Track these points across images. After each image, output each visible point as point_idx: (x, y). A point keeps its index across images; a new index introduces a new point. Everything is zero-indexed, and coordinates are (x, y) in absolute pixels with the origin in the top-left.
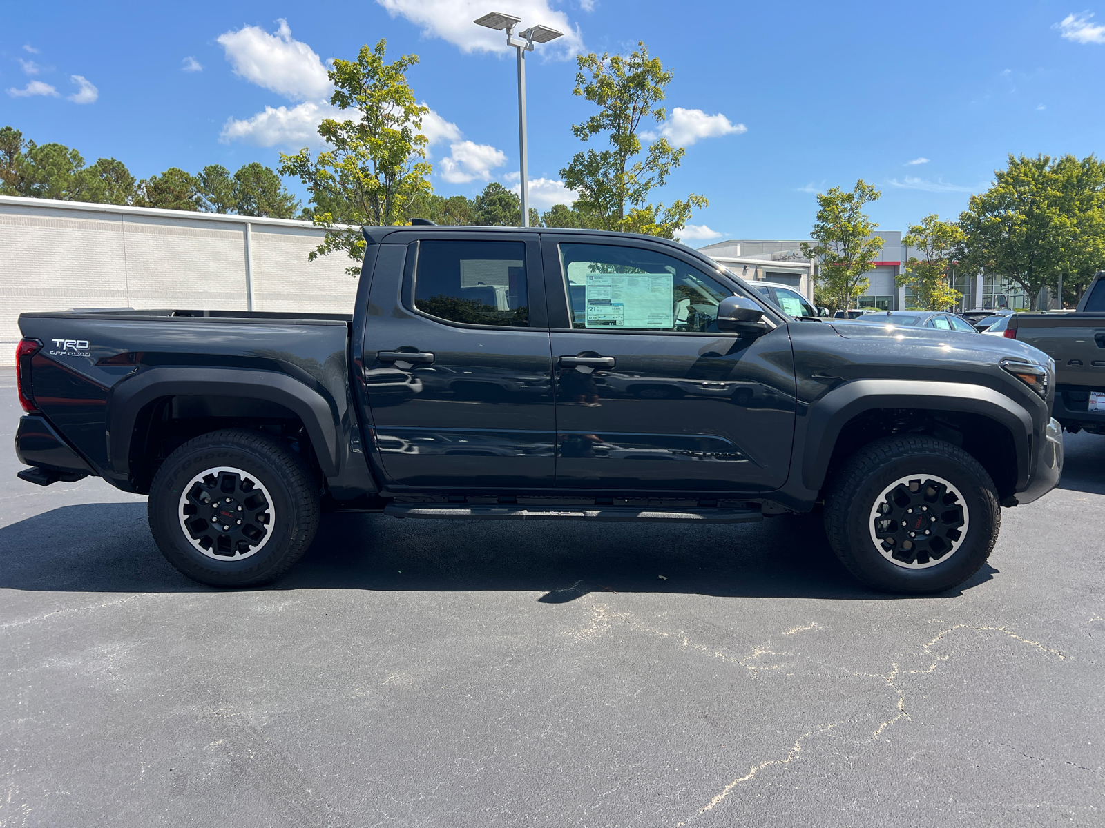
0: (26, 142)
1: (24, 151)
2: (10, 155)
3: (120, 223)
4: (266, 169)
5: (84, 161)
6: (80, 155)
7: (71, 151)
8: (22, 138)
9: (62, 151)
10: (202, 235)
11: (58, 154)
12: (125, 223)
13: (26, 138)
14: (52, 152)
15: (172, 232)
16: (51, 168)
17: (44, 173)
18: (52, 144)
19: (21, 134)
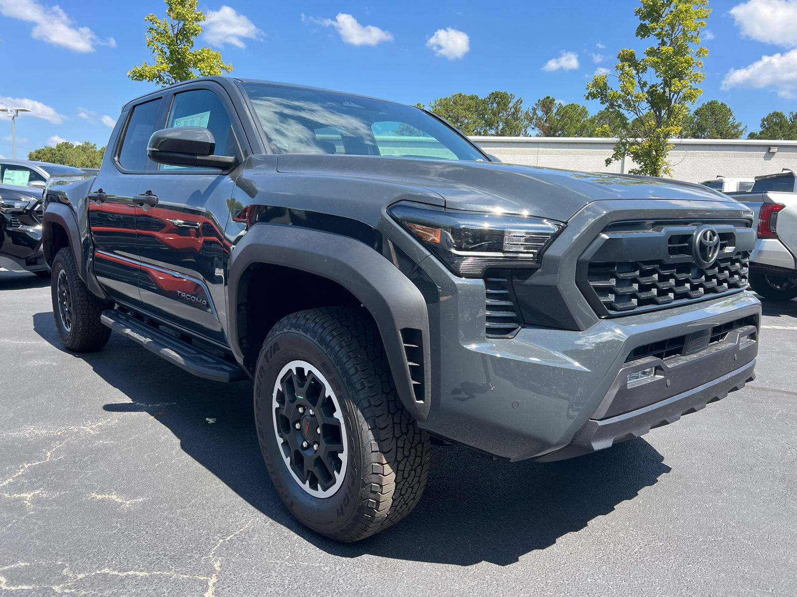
0: (557, 105)
1: (555, 111)
2: (547, 113)
3: (536, 149)
4: (722, 104)
5: (589, 113)
6: (587, 109)
7: (581, 107)
8: (555, 102)
9: (575, 108)
10: (591, 154)
11: (573, 111)
12: (540, 149)
13: (557, 102)
14: (569, 109)
15: (570, 154)
16: (567, 120)
17: (562, 124)
18: (571, 104)
19: (554, 100)
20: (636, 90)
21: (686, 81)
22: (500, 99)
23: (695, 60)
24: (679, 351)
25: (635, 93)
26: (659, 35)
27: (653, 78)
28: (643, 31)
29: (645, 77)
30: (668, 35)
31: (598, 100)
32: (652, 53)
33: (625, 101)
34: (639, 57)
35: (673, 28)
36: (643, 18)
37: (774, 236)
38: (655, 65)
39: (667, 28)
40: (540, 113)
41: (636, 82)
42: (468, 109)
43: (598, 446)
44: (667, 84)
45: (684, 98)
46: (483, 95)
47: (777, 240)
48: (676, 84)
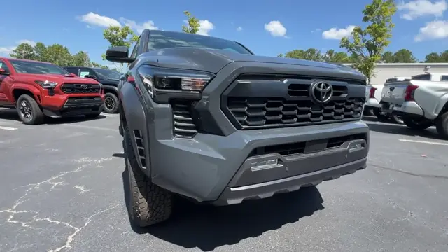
0: (335, 53)
1: (334, 55)
19: (334, 51)
20: (361, 43)
21: (384, 38)
22: (312, 51)
23: (389, 29)
24: (301, 151)
25: (359, 43)
26: (372, 20)
27: (369, 38)
28: (366, 19)
29: (365, 37)
30: (377, 20)
31: (345, 48)
32: (369, 27)
33: (356, 47)
34: (363, 30)
35: (379, 16)
36: (366, 14)
37: (413, 100)
38: (370, 32)
39: (376, 17)
40: (327, 56)
41: (361, 40)
42: (299, 55)
43: (231, 202)
44: (375, 40)
45: (382, 45)
46: (305, 50)
47: (414, 102)
48: (379, 39)
